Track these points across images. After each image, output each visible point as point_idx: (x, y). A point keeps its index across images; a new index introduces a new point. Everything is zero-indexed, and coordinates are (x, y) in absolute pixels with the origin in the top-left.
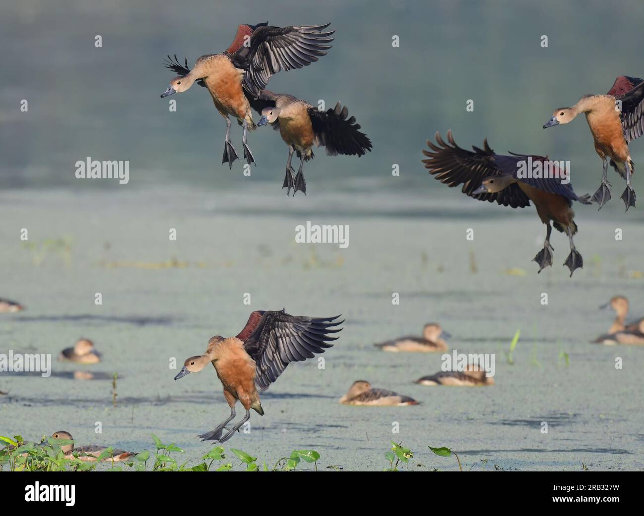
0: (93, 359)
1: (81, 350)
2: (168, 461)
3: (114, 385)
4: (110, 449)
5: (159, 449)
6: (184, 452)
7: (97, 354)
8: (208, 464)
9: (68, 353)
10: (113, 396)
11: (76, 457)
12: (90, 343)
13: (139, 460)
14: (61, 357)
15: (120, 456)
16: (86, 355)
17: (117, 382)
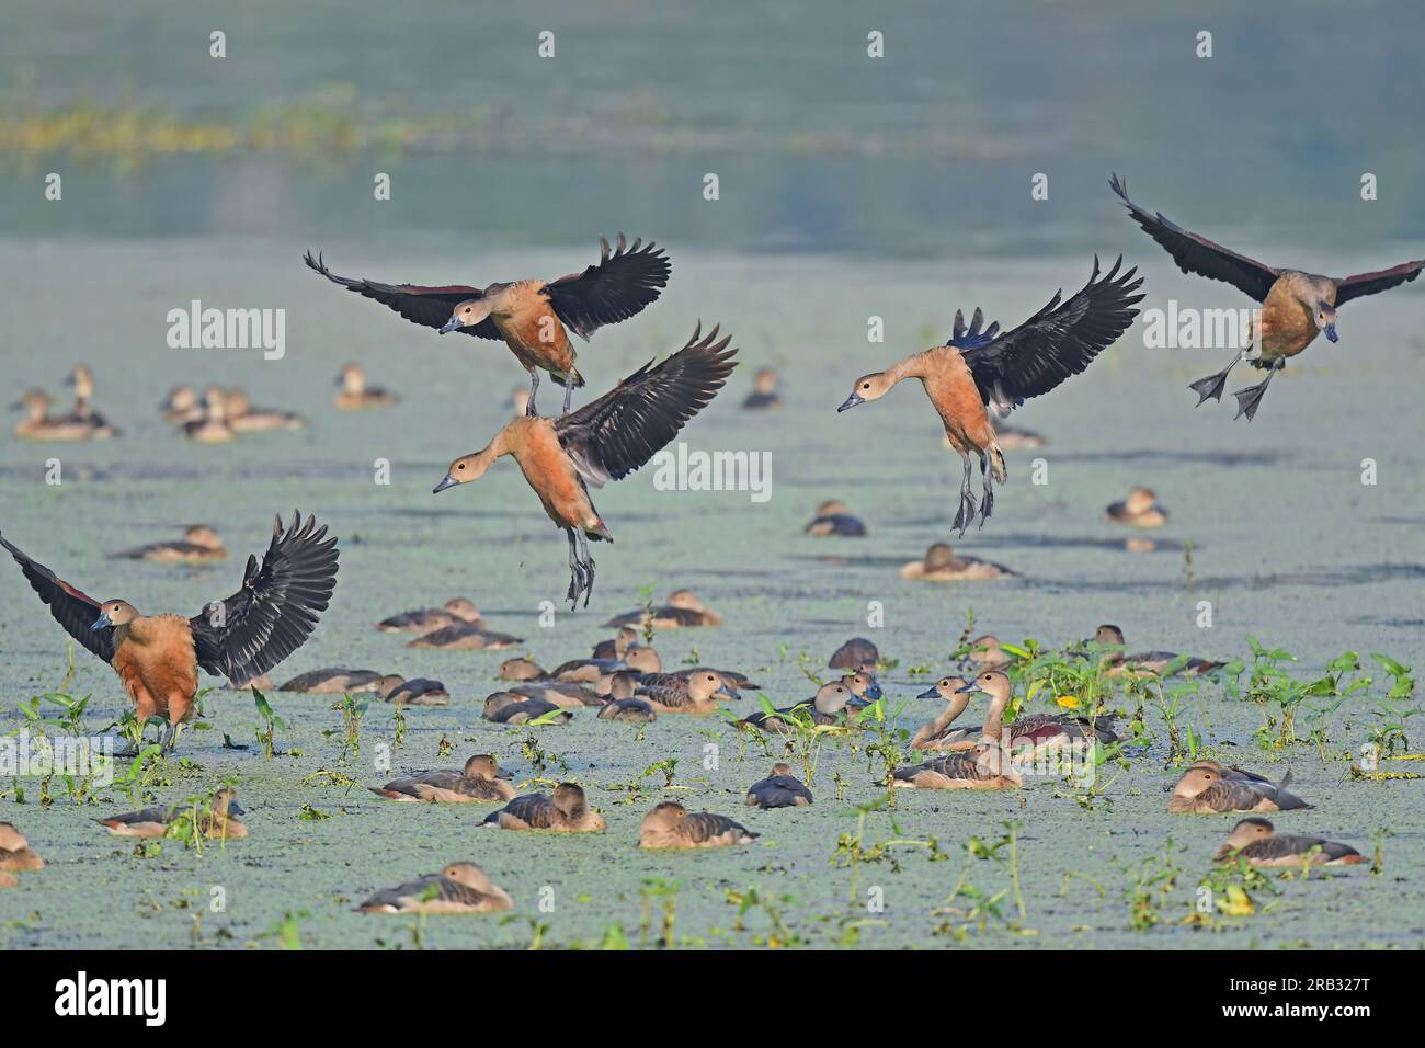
0: (1155, 520)
1: (1136, 505)
2: (1275, 675)
3: (1188, 559)
4: (1184, 657)
5: (1257, 656)
6: (1298, 661)
7: (1162, 512)
8: (1336, 678)
9: (1116, 511)
10: (1186, 576)
11: (1132, 670)
12: (1150, 494)
13: (1231, 673)
14: (1106, 517)
15: (1197, 668)
16: (1145, 512)
17: (1193, 554)
